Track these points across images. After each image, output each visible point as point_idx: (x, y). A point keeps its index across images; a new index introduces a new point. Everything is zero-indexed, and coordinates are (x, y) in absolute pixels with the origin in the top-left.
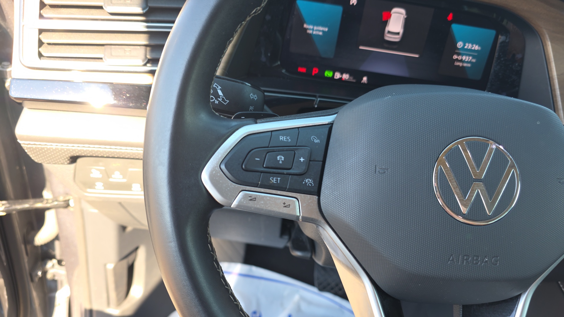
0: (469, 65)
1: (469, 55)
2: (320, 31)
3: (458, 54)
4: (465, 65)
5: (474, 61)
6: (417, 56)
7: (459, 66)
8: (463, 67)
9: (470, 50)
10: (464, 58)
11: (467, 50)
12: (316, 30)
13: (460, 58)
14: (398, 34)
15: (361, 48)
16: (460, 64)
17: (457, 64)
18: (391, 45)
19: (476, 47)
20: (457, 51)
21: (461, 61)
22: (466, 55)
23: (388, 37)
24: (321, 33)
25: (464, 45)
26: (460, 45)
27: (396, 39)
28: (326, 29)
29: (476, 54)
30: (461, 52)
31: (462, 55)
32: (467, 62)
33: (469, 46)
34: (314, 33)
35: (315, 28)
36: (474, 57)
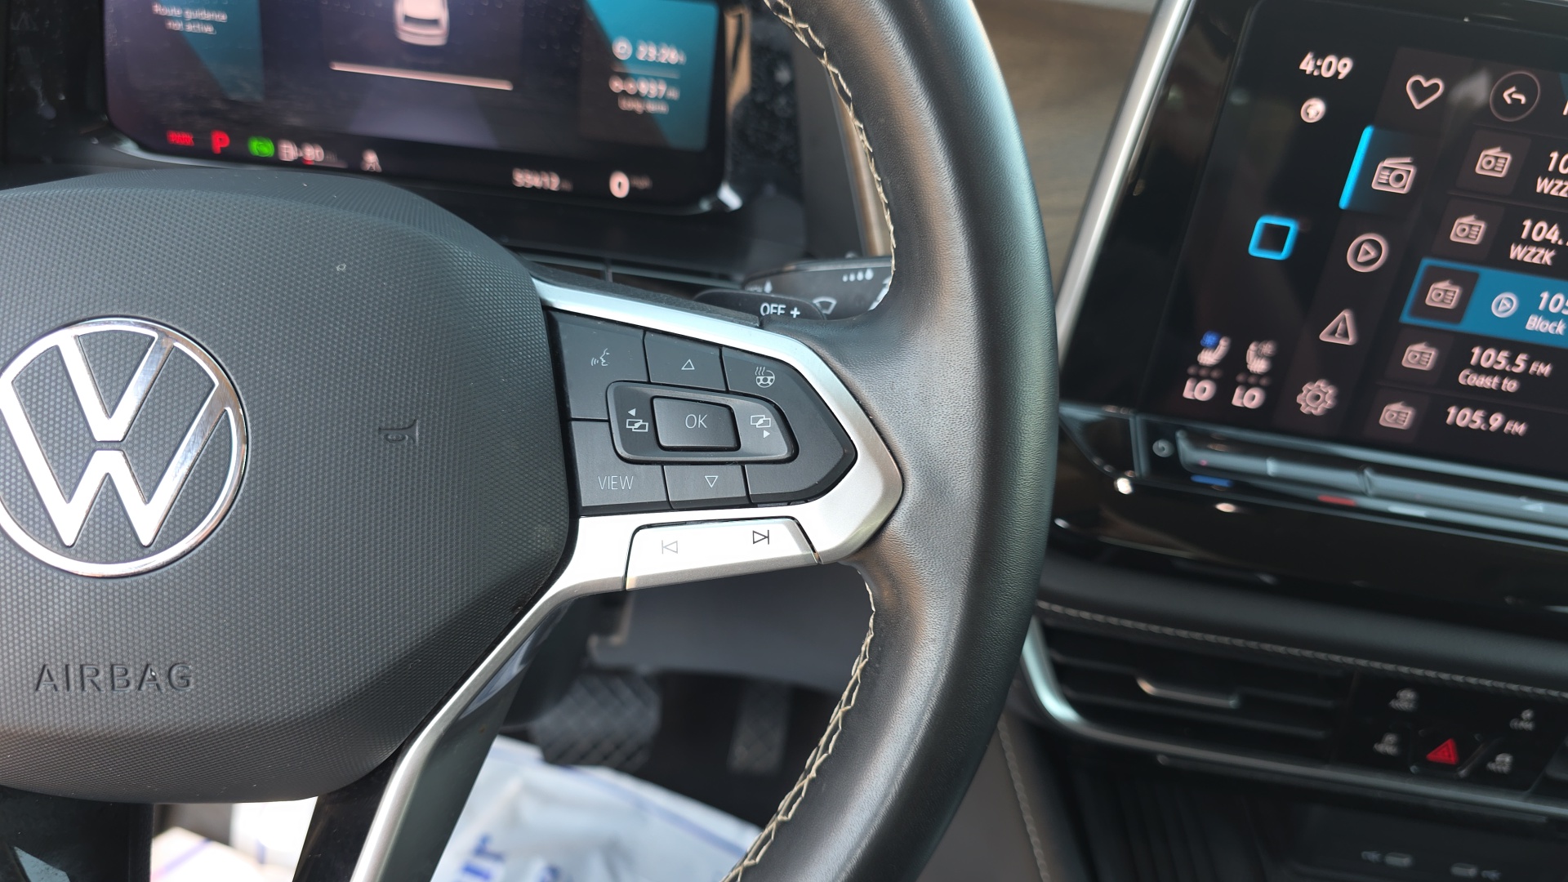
0: (662, 108)
1: (656, 79)
2: (205, 22)
3: (624, 77)
4: (652, 108)
5: (674, 94)
6: (504, 86)
7: (633, 113)
8: (646, 114)
9: (656, 64)
10: (644, 87)
11: (646, 63)
12: (194, 21)
13: (631, 87)
14: (434, 22)
15: (338, 67)
16: (637, 106)
17: (627, 105)
18: (421, 57)
19: (671, 55)
20: (618, 70)
21: (637, 96)
22: (648, 78)
23: (412, 35)
24: (209, 29)
25: (635, 50)
26: (622, 48)
27: (434, 37)
28: (222, 17)
29: (674, 76)
30: (632, 70)
31: (636, 78)
32: (656, 99)
33: (648, 52)
34: (190, 28)
35: (189, 14)
36: (670, 83)
